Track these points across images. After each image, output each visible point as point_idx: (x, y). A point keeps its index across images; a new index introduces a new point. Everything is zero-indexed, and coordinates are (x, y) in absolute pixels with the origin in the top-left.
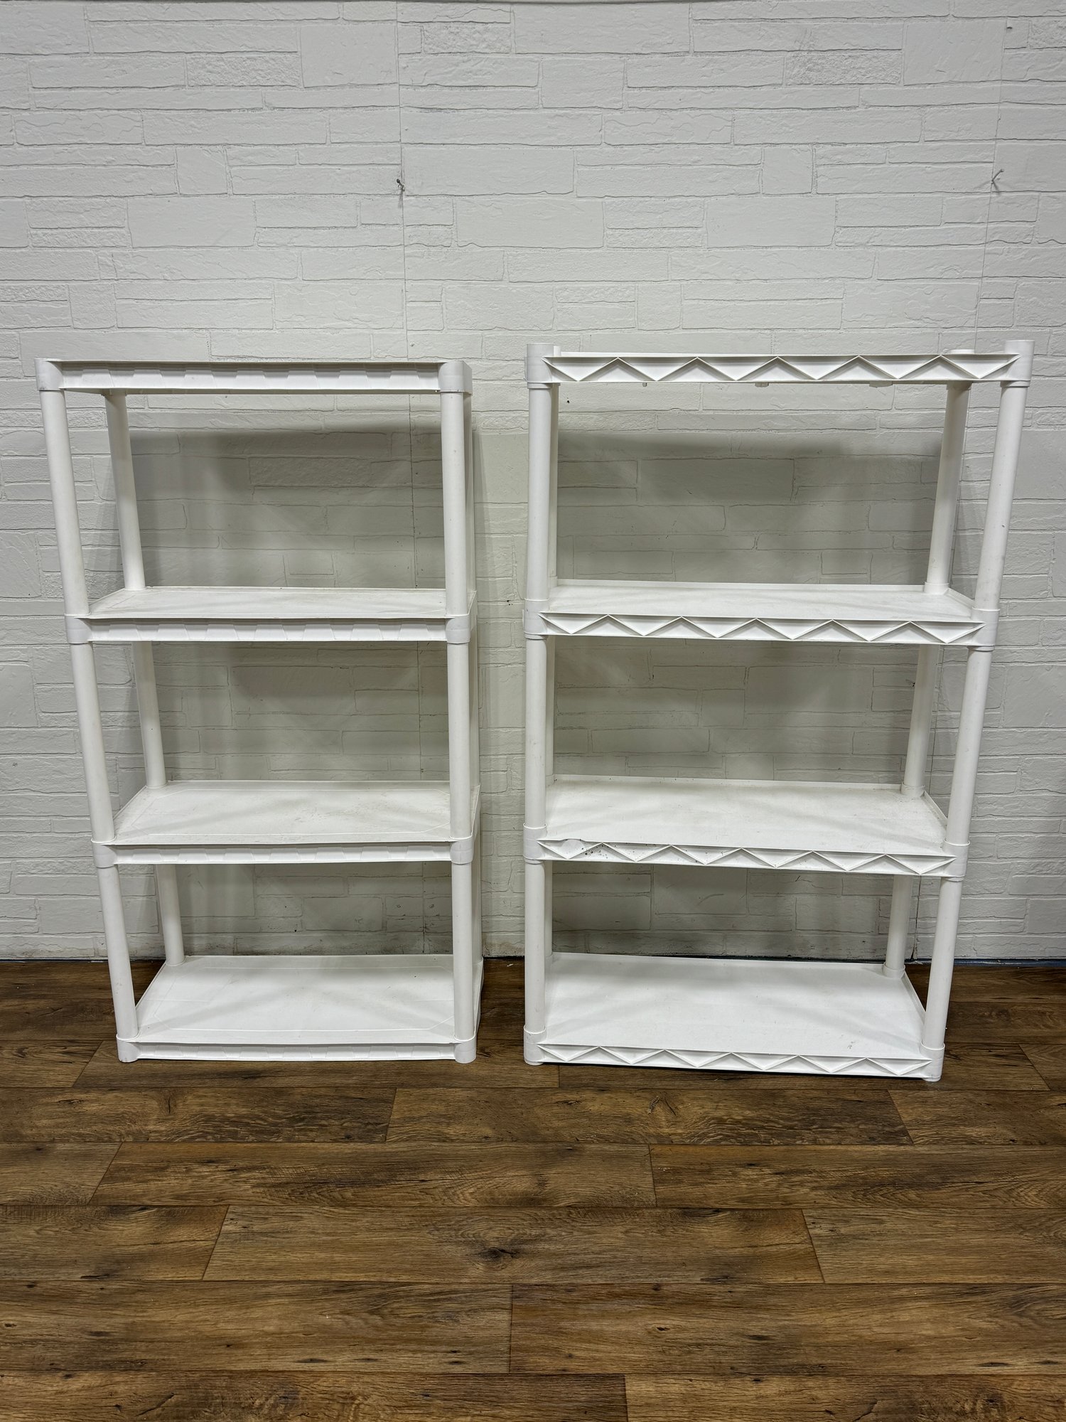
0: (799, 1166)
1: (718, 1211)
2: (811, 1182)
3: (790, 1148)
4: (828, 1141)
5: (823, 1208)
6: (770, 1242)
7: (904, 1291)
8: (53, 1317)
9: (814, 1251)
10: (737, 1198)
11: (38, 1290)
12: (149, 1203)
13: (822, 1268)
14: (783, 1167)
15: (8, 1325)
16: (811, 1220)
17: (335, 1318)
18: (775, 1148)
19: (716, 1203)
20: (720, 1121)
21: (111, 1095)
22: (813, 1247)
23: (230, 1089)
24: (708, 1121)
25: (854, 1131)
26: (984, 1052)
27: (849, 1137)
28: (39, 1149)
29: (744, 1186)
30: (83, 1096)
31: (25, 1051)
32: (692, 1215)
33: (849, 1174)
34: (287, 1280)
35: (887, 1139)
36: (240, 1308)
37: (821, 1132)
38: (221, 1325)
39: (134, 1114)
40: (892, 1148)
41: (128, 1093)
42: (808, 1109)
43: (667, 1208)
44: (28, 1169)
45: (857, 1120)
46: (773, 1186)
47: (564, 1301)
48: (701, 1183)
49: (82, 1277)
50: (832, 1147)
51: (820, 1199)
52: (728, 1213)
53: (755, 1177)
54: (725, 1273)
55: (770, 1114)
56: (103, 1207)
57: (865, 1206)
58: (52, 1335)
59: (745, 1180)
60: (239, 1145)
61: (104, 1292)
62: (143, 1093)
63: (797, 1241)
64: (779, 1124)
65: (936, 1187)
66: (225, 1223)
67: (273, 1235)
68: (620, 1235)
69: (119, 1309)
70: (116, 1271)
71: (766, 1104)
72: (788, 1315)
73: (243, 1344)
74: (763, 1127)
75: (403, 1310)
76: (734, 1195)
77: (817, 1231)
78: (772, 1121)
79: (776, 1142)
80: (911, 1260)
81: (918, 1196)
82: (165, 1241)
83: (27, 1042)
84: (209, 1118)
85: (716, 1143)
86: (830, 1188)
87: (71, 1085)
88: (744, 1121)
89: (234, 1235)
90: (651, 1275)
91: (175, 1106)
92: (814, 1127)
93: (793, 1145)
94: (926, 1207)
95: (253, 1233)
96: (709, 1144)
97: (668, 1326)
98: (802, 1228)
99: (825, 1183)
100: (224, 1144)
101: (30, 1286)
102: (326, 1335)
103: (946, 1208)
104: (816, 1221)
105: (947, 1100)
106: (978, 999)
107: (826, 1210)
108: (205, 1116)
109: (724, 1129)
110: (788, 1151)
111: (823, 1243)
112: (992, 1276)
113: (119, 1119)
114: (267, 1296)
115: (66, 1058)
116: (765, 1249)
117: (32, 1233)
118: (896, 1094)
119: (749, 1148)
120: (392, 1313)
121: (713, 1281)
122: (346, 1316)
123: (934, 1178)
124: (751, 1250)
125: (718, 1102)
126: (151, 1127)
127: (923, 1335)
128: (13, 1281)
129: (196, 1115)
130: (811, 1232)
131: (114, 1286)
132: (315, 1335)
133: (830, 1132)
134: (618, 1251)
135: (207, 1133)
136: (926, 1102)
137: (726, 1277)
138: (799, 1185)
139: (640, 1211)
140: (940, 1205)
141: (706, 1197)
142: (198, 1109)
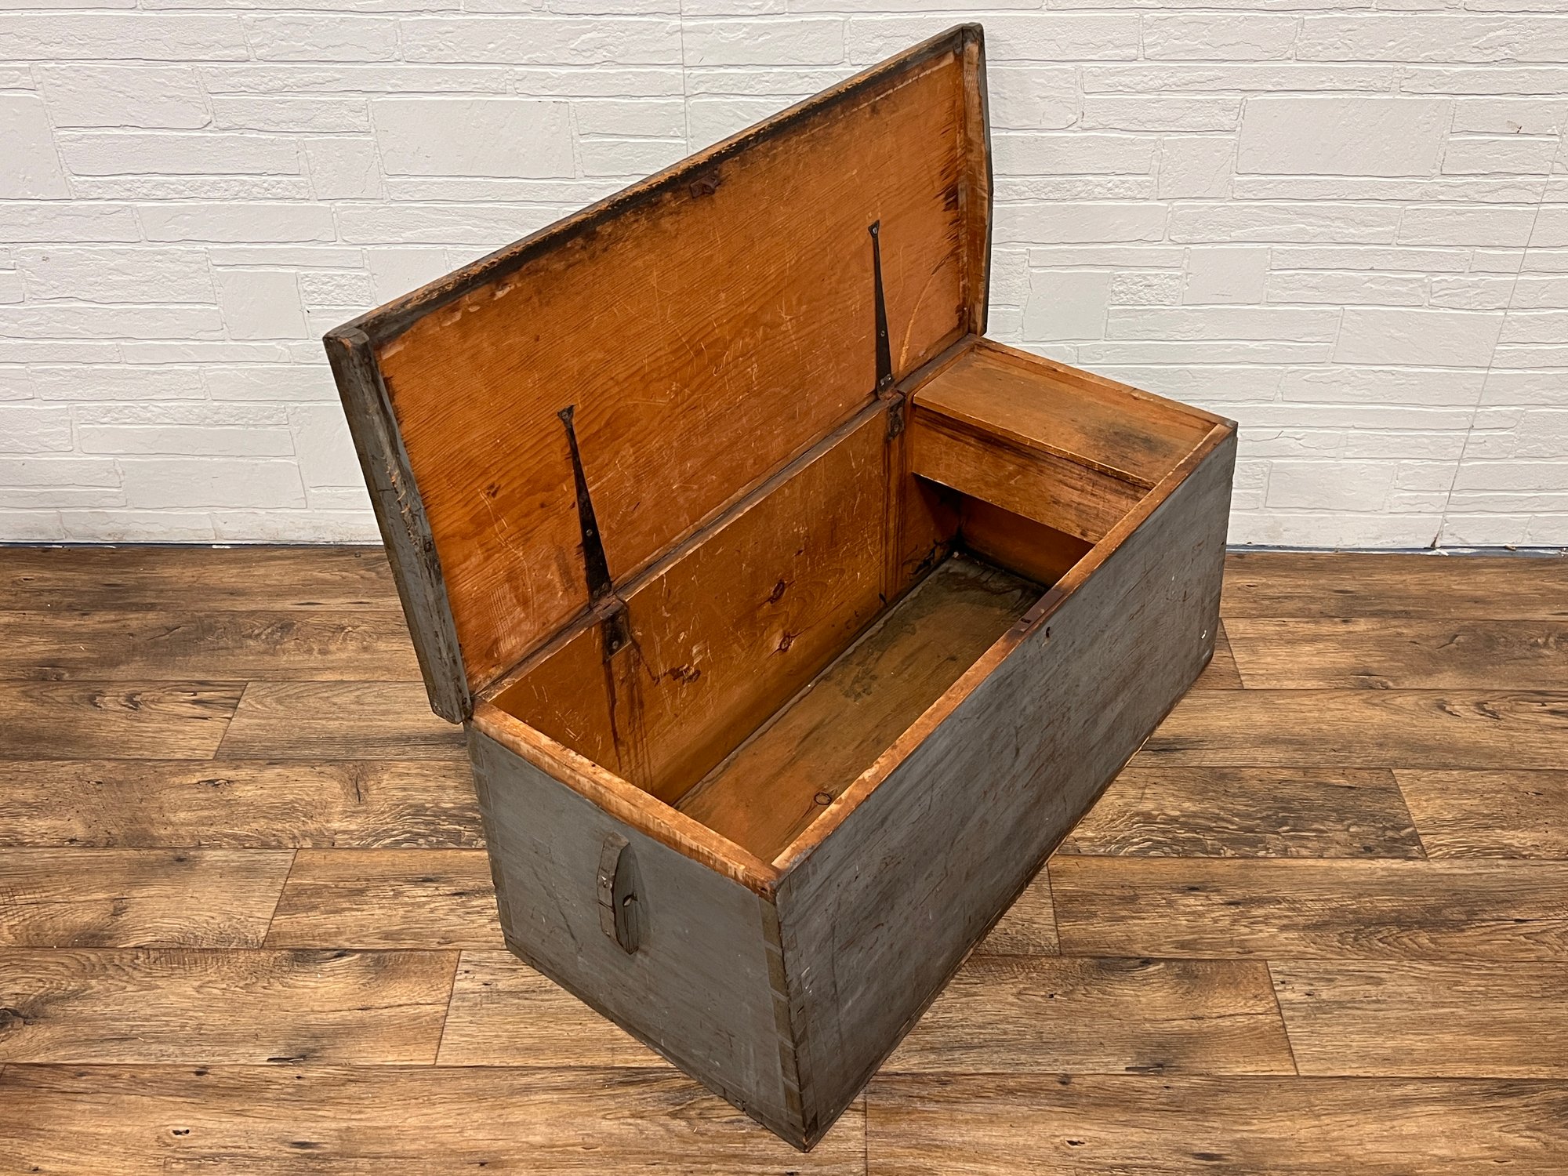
0: (1261, 892)
1: (1147, 962)
2: (1280, 917)
3: (1249, 862)
4: (1304, 852)
5: (1296, 958)
6: (1222, 1011)
7: (1409, 1090)
8: (238, 1120)
9: (1284, 1026)
10: (1172, 942)
11: (210, 1079)
12: (347, 945)
13: (1295, 1052)
14: (1239, 894)
15: (177, 1133)
16: (1281, 977)
17: (623, 1124)
18: (1227, 862)
19: (1145, 949)
20: (1148, 818)
21: (271, 773)
22: (1283, 1020)
23: (443, 763)
24: (1130, 818)
25: (1342, 836)
26: (1535, 707)
27: (1335, 845)
28: (180, 860)
29: (1185, 922)
30: (230, 774)
31: (137, 699)
32: (1111, 970)
33: (1335, 904)
34: (553, 1065)
35: (1389, 850)
36: (493, 1108)
37: (1293, 838)
38: (468, 1133)
39: (308, 803)
40: (1396, 864)
41: (297, 769)
42: (1275, 799)
43: (1076, 957)
44: (169, 890)
45: (1347, 819)
46: (1226, 922)
47: (937, 1099)
48: (1123, 917)
49: (270, 1060)
50: (1310, 862)
51: (1292, 945)
52: (1162, 965)
53: (1200, 908)
54: (1160, 1057)
55: (1221, 808)
56: (284, 952)
57: (1356, 957)
58: (239, 1147)
59: (1185, 913)
60: (464, 853)
61: (300, 1082)
62: (318, 769)
63: (1260, 1010)
64: (1232, 823)
65: (1457, 926)
66: (457, 978)
67: (527, 995)
68: (1011, 999)
69: (327, 1108)
70: (314, 1051)
71: (1214, 791)
72: (1247, 1124)
73: (503, 1162)
74: (1210, 829)
75: (716, 1112)
76: (1170, 937)
77: (1289, 995)
78: (1223, 820)
79: (1229, 853)
80: (1421, 1041)
81: (1432, 940)
82: (377, 1005)
83: (140, 684)
84: (418, 811)
85: (1142, 853)
86: (1306, 927)
87: (211, 756)
88: (1182, 819)
89: (472, 996)
90: (1056, 1061)
91: (367, 790)
92: (1285, 828)
93: (1253, 857)
94: (1442, 958)
95: (499, 992)
96: (1132, 855)
97: (1081, 1139)
98: (1267, 991)
99: (1300, 920)
100: (444, 852)
101: (198, 1073)
102: (614, 1149)
103: (1472, 961)
104: (1287, 979)
105: (1478, 786)
106: (1528, 616)
107: (1301, 963)
108: (411, 806)
109: (1153, 831)
110: (1247, 867)
111: (1297, 1014)
112: (1534, 1068)
113: (288, 811)
114: (528, 1089)
115: (198, 710)
116: (1215, 1022)
117: (191, 992)
118: (1403, 775)
119: (1191, 862)
120: (701, 1116)
121: (1143, 1071)
122: (639, 1121)
123: (1455, 914)
124: (1195, 1023)
125: (1144, 788)
126: (336, 825)
127: (1435, 1155)
128: (175, 1066)
129: (398, 805)
130: (1280, 996)
131: (315, 1073)
132: (599, 1149)
133: (1307, 838)
134: (1009, 1023)
135: (418, 834)
136: (1447, 789)
137: (1160, 1065)
138: (1261, 922)
139: (1038, 962)
140: (1462, 956)
141: (1130, 940)
142: (400, 794)
